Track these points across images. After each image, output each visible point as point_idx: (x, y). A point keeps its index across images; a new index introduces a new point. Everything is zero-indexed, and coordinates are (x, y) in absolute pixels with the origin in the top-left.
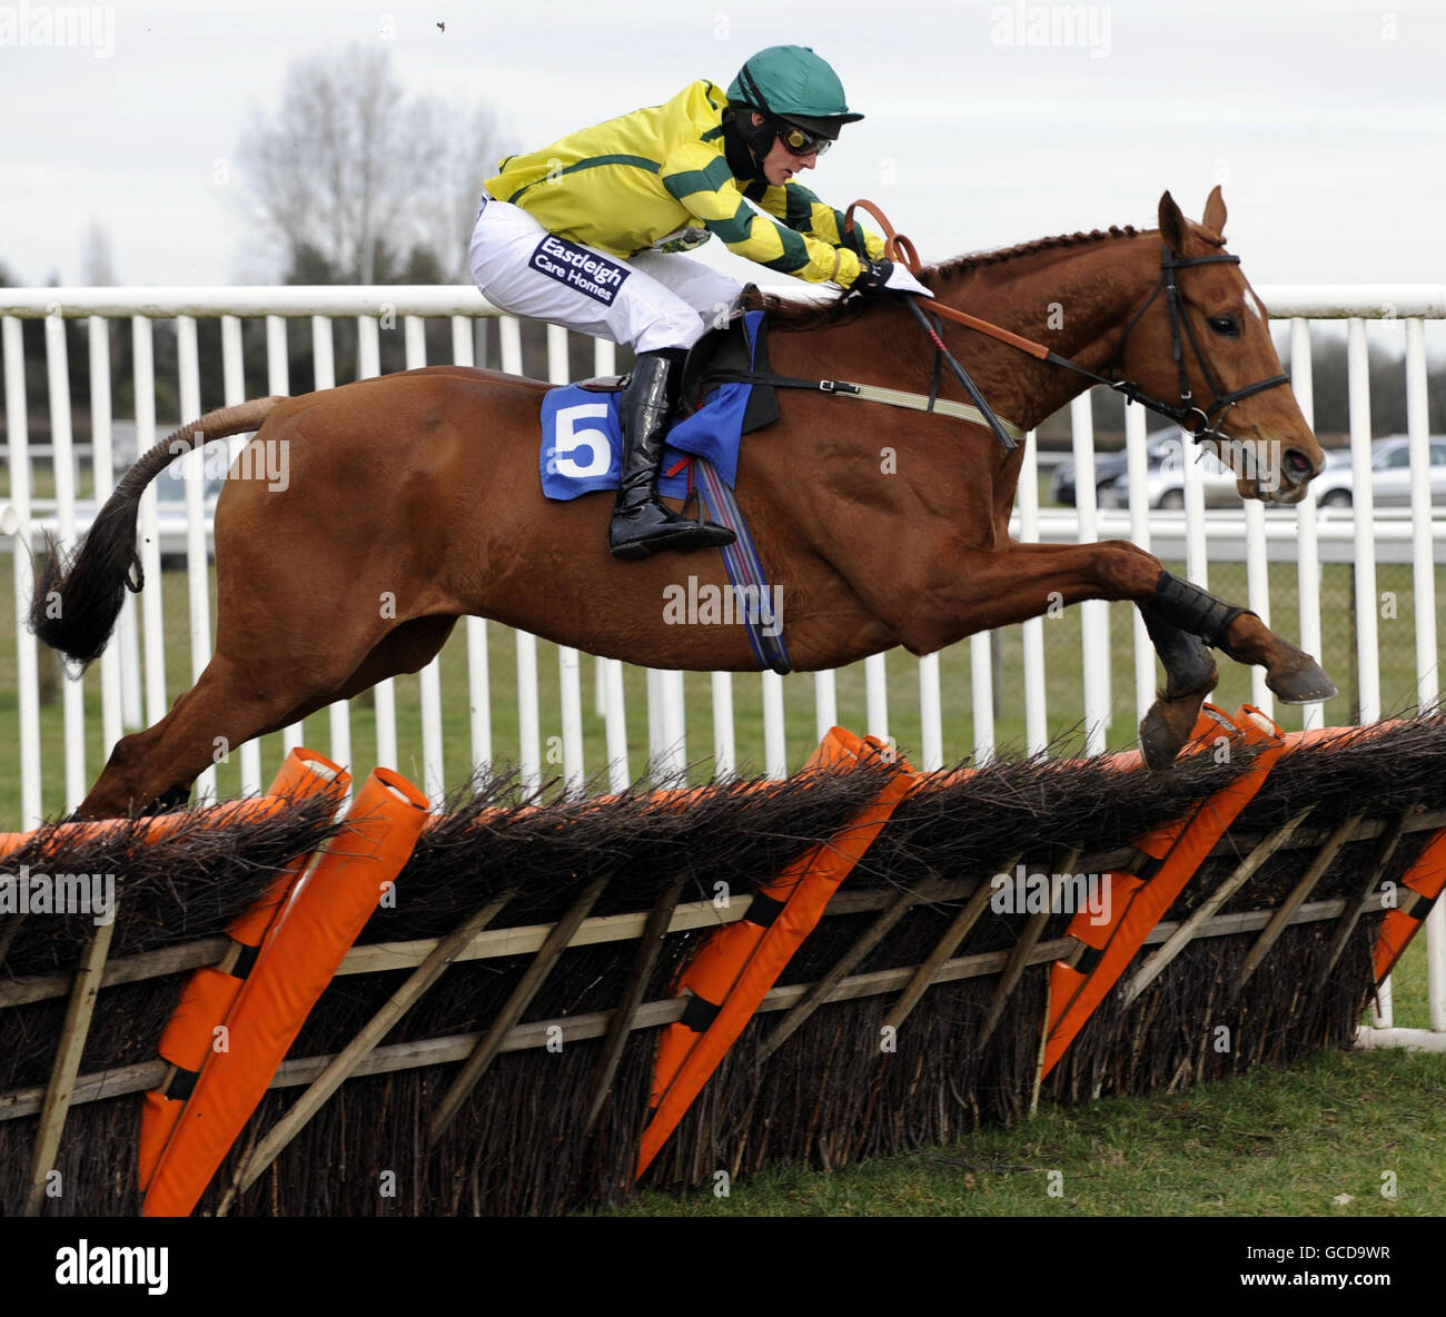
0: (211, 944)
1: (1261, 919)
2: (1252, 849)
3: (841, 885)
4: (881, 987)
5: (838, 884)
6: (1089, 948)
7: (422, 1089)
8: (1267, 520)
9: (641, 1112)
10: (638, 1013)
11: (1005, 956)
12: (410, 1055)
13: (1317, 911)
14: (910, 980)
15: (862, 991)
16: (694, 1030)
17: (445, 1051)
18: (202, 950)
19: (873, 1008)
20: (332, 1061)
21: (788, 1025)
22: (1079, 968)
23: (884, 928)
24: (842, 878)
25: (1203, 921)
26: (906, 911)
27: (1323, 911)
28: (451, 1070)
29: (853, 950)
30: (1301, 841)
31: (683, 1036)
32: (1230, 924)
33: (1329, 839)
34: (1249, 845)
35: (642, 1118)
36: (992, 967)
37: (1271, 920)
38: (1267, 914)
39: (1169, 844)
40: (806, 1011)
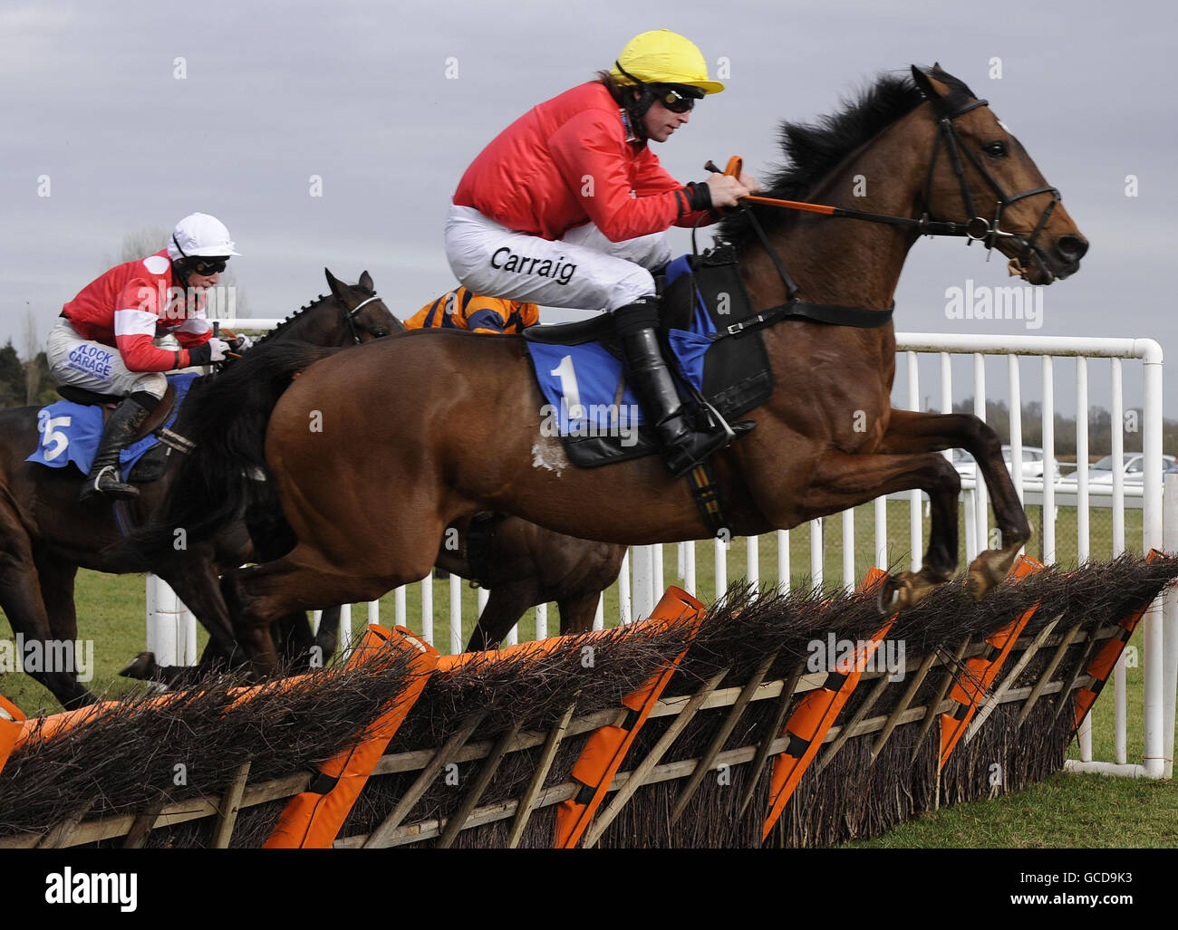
0: (611, 712)
2: (1028, 647)
6: (962, 704)
7: (669, 794)
8: (1024, 481)
9: (765, 809)
10: (773, 745)
11: (926, 709)
12: (667, 772)
14: (886, 724)
15: (865, 730)
16: (793, 757)
17: (682, 769)
18: (607, 715)
19: (870, 741)
20: (631, 775)
21: (832, 751)
22: (956, 717)
25: (1004, 692)
28: (683, 782)
29: (866, 703)
31: (789, 761)
32: (1015, 694)
33: (1063, 640)
34: (1027, 644)
35: (766, 812)
36: (920, 716)
39: (1005, 639)
40: (842, 742)
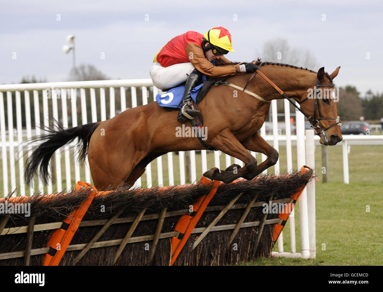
1: (232, 226)
3: (83, 219)
4: (112, 244)
5: (81, 219)
6: (180, 233)
11: (152, 236)
13: (251, 224)
14: (122, 242)
15: (105, 245)
16: (51, 256)
19: (112, 249)
21: (81, 254)
22: (179, 238)
23: (104, 229)
24: (82, 217)
25: (212, 227)
26: (110, 225)
27: (253, 224)
30: (239, 207)
31: (49, 257)
32: (223, 228)
33: (247, 206)
34: (221, 208)
36: (149, 239)
37: (236, 226)
38: (234, 225)
39: (197, 208)
40: (86, 250)
